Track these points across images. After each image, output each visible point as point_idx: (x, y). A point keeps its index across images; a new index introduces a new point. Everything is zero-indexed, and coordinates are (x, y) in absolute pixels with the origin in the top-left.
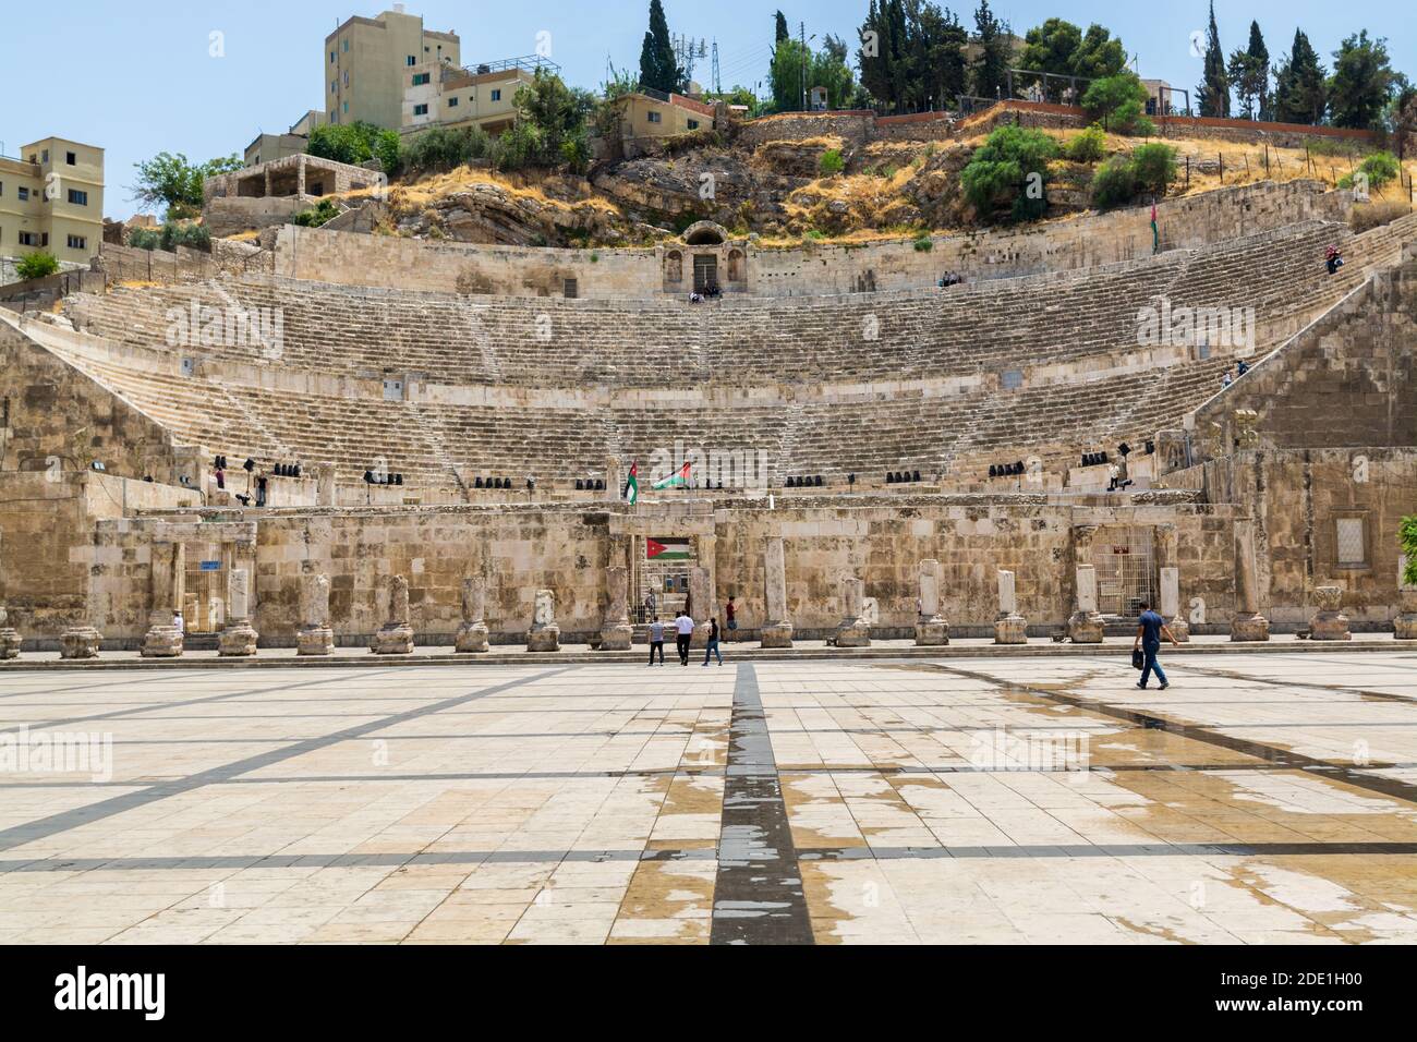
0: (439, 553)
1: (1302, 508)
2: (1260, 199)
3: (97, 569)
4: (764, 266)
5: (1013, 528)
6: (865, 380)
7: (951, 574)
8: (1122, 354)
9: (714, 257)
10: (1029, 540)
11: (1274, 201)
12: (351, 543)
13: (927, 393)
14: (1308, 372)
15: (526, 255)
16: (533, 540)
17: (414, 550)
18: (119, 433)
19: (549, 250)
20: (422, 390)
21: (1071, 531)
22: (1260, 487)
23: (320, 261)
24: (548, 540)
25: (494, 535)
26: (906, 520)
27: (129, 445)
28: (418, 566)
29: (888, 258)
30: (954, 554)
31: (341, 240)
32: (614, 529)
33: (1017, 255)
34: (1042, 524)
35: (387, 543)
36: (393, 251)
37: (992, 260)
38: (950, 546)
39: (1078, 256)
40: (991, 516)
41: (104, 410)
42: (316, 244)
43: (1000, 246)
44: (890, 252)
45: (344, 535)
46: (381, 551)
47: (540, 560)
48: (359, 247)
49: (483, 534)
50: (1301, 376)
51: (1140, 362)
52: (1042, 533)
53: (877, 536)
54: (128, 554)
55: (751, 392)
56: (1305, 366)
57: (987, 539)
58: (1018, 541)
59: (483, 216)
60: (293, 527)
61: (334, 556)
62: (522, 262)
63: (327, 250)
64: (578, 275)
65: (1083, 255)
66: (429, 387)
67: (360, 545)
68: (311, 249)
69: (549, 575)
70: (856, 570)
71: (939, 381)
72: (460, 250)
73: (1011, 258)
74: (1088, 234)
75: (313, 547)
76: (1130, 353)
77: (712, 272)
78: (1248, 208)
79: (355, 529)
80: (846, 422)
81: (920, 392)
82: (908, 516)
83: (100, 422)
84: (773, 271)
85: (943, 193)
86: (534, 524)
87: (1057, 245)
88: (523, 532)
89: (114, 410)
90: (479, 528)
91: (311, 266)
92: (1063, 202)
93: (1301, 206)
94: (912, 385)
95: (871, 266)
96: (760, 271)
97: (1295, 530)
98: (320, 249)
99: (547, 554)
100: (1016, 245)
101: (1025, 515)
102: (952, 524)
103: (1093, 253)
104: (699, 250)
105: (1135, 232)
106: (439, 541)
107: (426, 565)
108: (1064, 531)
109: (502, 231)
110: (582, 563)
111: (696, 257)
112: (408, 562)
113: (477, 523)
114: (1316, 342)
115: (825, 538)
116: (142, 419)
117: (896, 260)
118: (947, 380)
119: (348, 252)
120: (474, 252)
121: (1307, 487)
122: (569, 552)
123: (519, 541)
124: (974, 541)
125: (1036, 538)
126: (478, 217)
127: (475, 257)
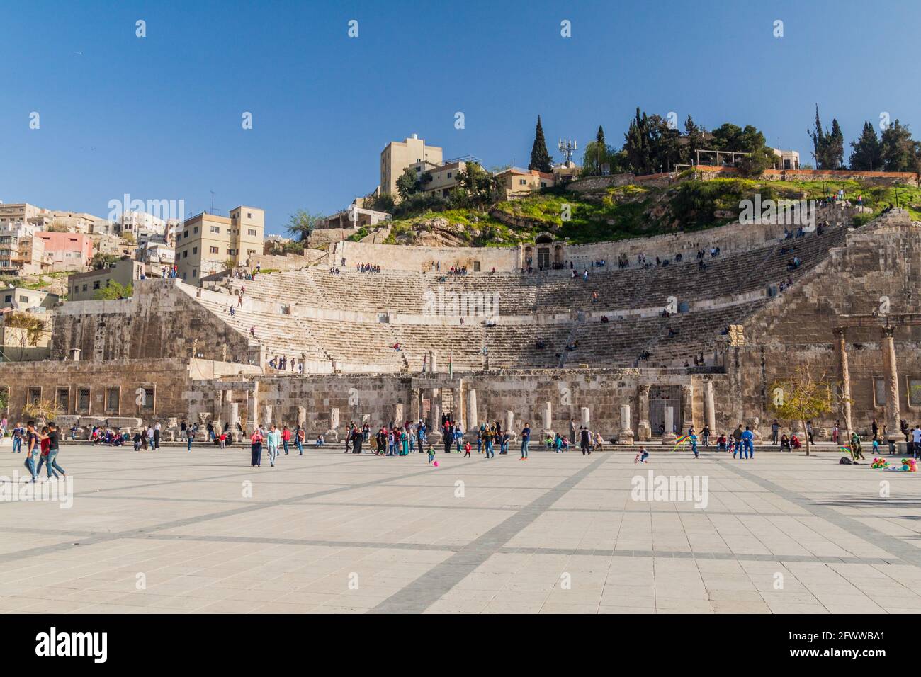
0: (336, 396)
1: (760, 376)
3: (193, 402)
4: (572, 253)
5: (608, 386)
6: (613, 309)
7: (577, 409)
8: (736, 295)
9: (548, 249)
10: (617, 392)
12: (298, 391)
13: (643, 316)
14: (797, 304)
15: (456, 251)
16: (378, 390)
17: (325, 394)
18: (227, 341)
19: (468, 248)
20: (395, 318)
21: (638, 387)
23: (357, 257)
24: (384, 391)
25: (360, 387)
26: (555, 381)
27: (231, 346)
28: (326, 402)
29: (633, 248)
30: (579, 399)
31: (366, 248)
33: (698, 244)
34: (624, 384)
35: (313, 391)
36: (391, 251)
37: (685, 247)
38: (577, 394)
39: (727, 244)
40: (597, 380)
41: (221, 330)
42: (355, 250)
43: (689, 240)
44: (634, 245)
45: (295, 387)
46: (311, 395)
47: (381, 400)
48: (375, 250)
50: (793, 306)
51: (745, 298)
52: (623, 388)
53: (540, 390)
54: (206, 395)
55: (557, 316)
56: (795, 301)
57: (595, 391)
58: (611, 393)
59: (436, 233)
60: (273, 383)
61: (291, 397)
62: (453, 254)
63: (360, 252)
64: (481, 260)
65: (730, 243)
66: (399, 315)
67: (302, 392)
68: (352, 252)
70: (530, 406)
71: (648, 310)
72: (423, 250)
73: (694, 246)
74: (732, 233)
75: (281, 393)
76: (740, 294)
77: (547, 256)
79: (300, 384)
80: (600, 330)
81: (639, 315)
82: (556, 379)
83: (220, 335)
84: (576, 255)
85: (663, 214)
86: (378, 383)
87: (718, 238)
88: (373, 387)
89: (225, 329)
90: (353, 385)
91: (353, 260)
92: (721, 216)
94: (636, 312)
95: (626, 251)
96: (570, 255)
97: (756, 388)
98: (357, 252)
99: (384, 397)
100: (697, 239)
101: (615, 380)
103: (735, 242)
104: (542, 245)
105: (756, 231)
106: (337, 390)
107: (330, 402)
108: (634, 387)
109: (446, 240)
110: (400, 401)
111: (539, 249)
112: (322, 402)
113: (353, 382)
114: (801, 288)
115: (515, 390)
116: (237, 333)
117: (637, 248)
118: (653, 309)
120: (430, 250)
121: (763, 365)
122: (394, 396)
123: (371, 391)
124: (588, 392)
125: (620, 391)
126: (433, 234)
127: (431, 253)
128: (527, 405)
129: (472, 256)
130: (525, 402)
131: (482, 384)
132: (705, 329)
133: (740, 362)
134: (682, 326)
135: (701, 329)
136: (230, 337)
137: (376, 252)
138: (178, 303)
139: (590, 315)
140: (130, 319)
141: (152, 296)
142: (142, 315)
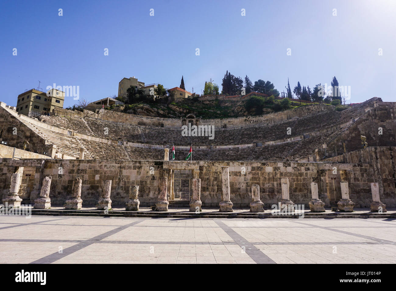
0: (105, 173)
2: (311, 108)
4: (203, 123)
5: (299, 170)
6: (226, 145)
7: (279, 186)
8: (286, 139)
9: (193, 121)
10: (304, 174)
11: (315, 108)
12: (75, 168)
13: (240, 148)
15: (153, 119)
16: (137, 170)
17: (97, 172)
18: (31, 141)
19: (158, 118)
20: (127, 143)
21: (318, 171)
23: (109, 117)
24: (142, 170)
25: (124, 167)
26: (263, 167)
27: (34, 144)
28: (97, 177)
29: (229, 122)
31: (113, 113)
32: (165, 167)
33: (257, 121)
34: (308, 169)
35: (88, 169)
36: (125, 116)
37: (251, 122)
38: (278, 176)
39: (270, 121)
40: (291, 166)
43: (253, 119)
44: (230, 121)
45: (73, 166)
46: (86, 172)
47: (139, 177)
48: (117, 115)
49: (120, 167)
50: (353, 135)
51: (291, 140)
52: (308, 172)
53: (254, 172)
55: (201, 147)
56: (354, 132)
57: (291, 173)
58: (301, 175)
59: (145, 111)
60: (57, 163)
61: (70, 173)
63: (110, 115)
64: (164, 123)
65: (271, 121)
67: (79, 170)
68: (107, 114)
70: (247, 183)
71: (243, 145)
72: (139, 117)
73: (256, 121)
74: (272, 117)
76: (288, 138)
77: (192, 124)
78: (309, 110)
79: (77, 164)
81: (238, 148)
82: (264, 165)
85: (240, 110)
86: (138, 164)
87: (266, 119)
88: (134, 167)
90: (119, 165)
91: (107, 118)
92: (266, 111)
94: (237, 146)
95: (226, 123)
97: (389, 173)
98: (109, 114)
99: (141, 175)
100: (257, 119)
101: (303, 166)
102: (279, 168)
103: (274, 121)
104: (190, 119)
105: (283, 116)
106: (105, 169)
107: (100, 177)
108: (315, 171)
109: (149, 114)
110: (154, 178)
111: (189, 121)
112: (94, 176)
113: (118, 164)
115: (237, 172)
116: (38, 137)
117: (231, 122)
118: (245, 145)
119: (115, 115)
120: (142, 117)
122: (149, 174)
123: (132, 170)
125: (306, 174)
126: (143, 111)
127: (142, 118)
128: (245, 182)
129: (161, 121)
130: (243, 180)
131: (213, 167)
132: (277, 153)
134: (263, 152)
135: (275, 153)
136: (34, 139)
137: (118, 116)
138: (1, 116)
139: (216, 147)
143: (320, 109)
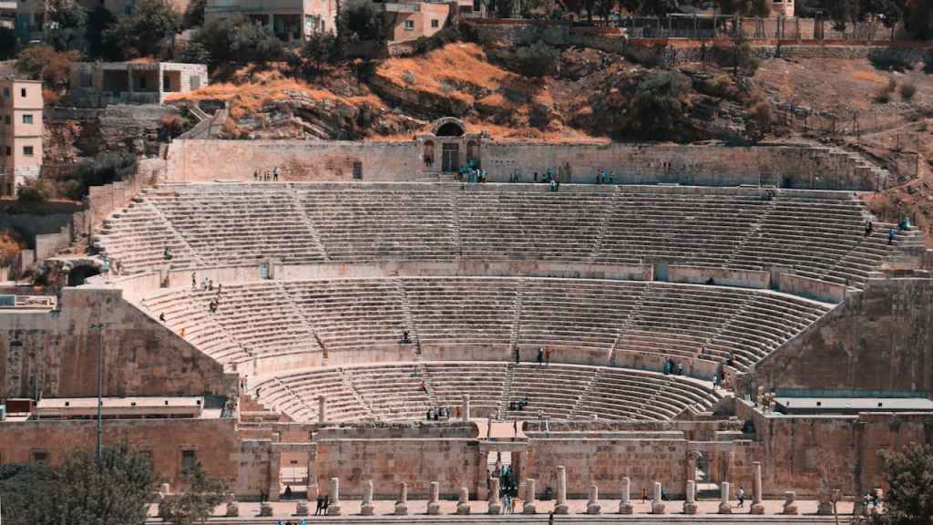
0: (401, 458)
1: (789, 444)
2: (825, 160)
4: (492, 154)
5: (661, 450)
9: (457, 145)
10: (668, 456)
11: (833, 163)
12: (361, 453)
14: (814, 345)
15: (327, 146)
16: (444, 452)
17: (389, 456)
19: (342, 141)
20: (281, 270)
21: (686, 452)
22: (771, 434)
24: (451, 453)
25: (426, 450)
28: (391, 463)
30: (634, 462)
31: (207, 146)
32: (482, 448)
33: (670, 165)
34: (674, 449)
35: (377, 453)
37: (652, 165)
38: (632, 458)
40: (651, 444)
41: (187, 354)
43: (658, 157)
44: (582, 151)
46: (375, 457)
49: (421, 449)
50: (810, 347)
52: (673, 453)
54: (258, 457)
55: (491, 265)
56: (812, 342)
57: (649, 455)
58: (663, 457)
59: (295, 115)
60: (333, 445)
61: (353, 458)
62: (324, 152)
63: (198, 155)
64: (362, 160)
66: (286, 268)
68: (188, 154)
69: (451, 469)
70: (590, 468)
73: (665, 164)
74: (717, 158)
75: (343, 455)
77: (456, 155)
78: (818, 163)
79: (363, 446)
84: (499, 159)
86: (444, 446)
87: (696, 161)
88: (440, 449)
89: (193, 354)
90: (419, 447)
91: (189, 166)
93: (848, 171)
94: (598, 268)
95: (569, 160)
96: (491, 158)
98: (194, 154)
99: (450, 459)
100: (669, 156)
101: (666, 445)
104: (448, 139)
105: (746, 162)
106: (401, 452)
107: (396, 463)
108: (683, 453)
110: (466, 463)
111: (444, 145)
112: (386, 463)
116: (208, 358)
119: (211, 154)
121: (793, 435)
122: (461, 457)
123: (437, 453)
124: (644, 456)
125: (671, 457)
129: (350, 154)
130: (585, 464)
133: (774, 432)
136: (200, 362)
138: (127, 319)
140: (59, 337)
141: (89, 310)
142: (77, 332)
143: (845, 172)
